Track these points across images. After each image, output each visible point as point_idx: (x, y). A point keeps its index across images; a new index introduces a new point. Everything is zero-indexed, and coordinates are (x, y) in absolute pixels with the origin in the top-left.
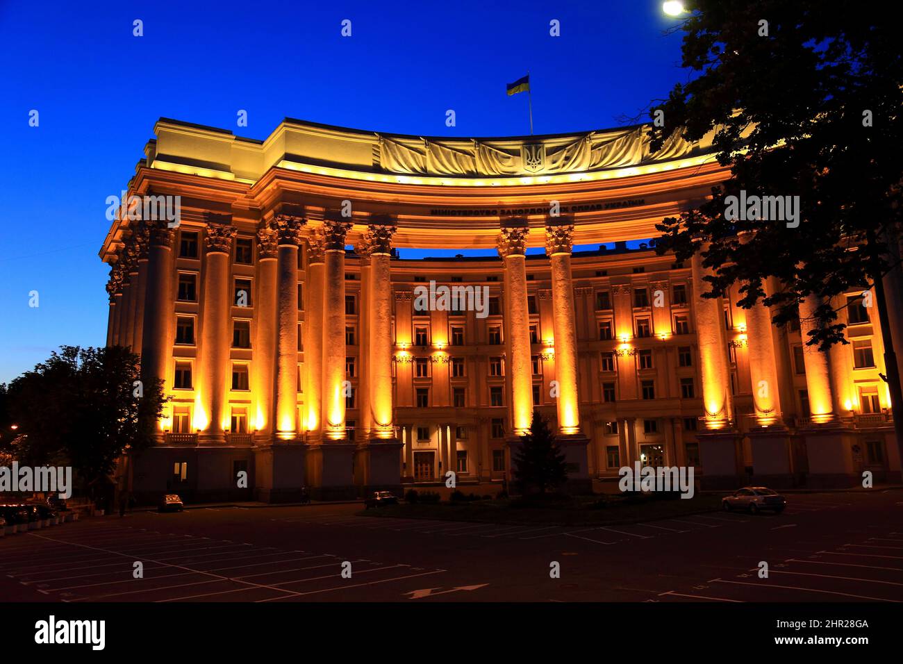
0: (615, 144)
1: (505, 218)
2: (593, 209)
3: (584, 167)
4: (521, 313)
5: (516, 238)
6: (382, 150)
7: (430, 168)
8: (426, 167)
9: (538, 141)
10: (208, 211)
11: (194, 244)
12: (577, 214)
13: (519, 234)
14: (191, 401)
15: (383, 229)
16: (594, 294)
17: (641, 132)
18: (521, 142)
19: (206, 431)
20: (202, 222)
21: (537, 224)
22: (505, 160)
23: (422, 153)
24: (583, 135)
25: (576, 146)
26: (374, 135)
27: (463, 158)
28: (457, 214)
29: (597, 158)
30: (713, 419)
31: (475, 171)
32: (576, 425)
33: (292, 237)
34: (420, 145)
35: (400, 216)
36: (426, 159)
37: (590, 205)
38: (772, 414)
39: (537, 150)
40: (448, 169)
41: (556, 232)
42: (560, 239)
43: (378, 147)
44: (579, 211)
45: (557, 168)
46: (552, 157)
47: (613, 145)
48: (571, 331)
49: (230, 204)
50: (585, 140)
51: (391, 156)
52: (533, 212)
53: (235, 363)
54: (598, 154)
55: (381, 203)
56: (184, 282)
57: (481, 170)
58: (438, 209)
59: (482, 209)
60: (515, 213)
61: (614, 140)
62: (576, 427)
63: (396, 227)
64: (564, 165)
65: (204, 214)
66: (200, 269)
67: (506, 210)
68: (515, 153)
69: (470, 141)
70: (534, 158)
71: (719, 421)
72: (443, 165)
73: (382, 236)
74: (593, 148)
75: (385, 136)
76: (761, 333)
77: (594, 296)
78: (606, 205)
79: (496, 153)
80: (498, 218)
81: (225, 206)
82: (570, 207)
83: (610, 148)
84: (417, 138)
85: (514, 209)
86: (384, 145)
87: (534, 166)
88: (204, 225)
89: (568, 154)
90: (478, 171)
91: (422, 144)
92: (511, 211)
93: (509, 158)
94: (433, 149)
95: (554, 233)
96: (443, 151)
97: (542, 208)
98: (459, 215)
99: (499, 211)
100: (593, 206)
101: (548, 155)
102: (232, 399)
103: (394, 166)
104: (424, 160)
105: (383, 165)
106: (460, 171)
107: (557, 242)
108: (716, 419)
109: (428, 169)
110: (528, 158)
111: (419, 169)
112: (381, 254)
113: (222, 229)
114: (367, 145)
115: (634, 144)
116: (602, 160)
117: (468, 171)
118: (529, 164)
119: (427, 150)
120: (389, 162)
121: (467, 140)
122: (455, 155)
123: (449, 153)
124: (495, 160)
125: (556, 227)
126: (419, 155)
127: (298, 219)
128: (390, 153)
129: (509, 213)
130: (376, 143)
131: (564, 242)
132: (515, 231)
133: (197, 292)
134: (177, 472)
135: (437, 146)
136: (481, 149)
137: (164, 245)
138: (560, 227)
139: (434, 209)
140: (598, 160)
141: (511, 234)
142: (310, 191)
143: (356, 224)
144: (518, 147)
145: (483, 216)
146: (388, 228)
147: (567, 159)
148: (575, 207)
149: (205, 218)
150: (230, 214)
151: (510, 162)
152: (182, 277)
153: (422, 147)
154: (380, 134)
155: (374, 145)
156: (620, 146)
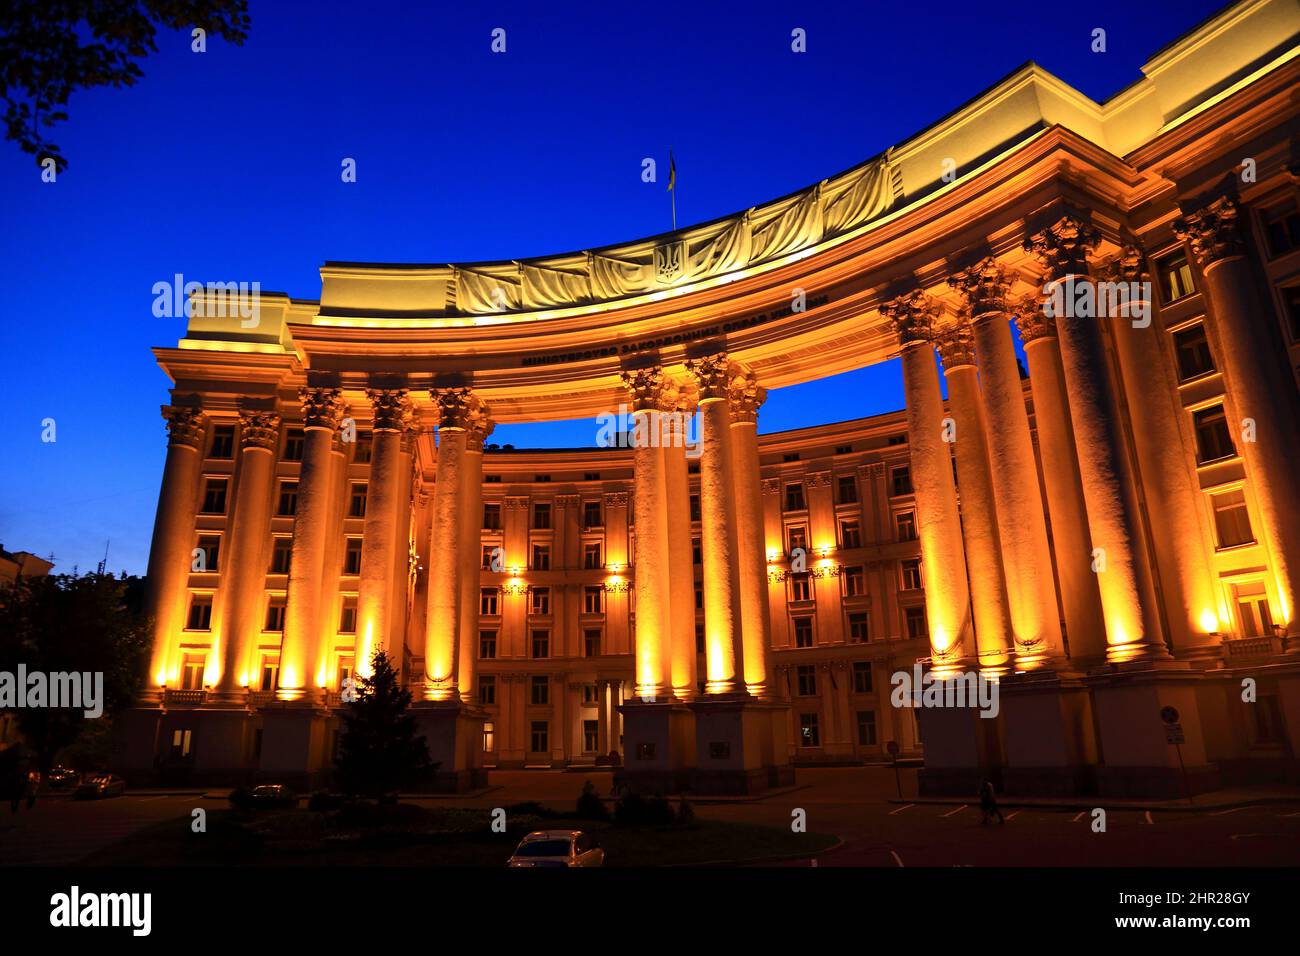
0: (785, 219)
1: (627, 356)
2: (754, 323)
3: (741, 263)
4: (649, 500)
5: (642, 384)
6: (458, 286)
7: (527, 302)
8: (521, 301)
9: (677, 237)
10: (243, 395)
11: (230, 441)
12: (731, 336)
13: (647, 378)
14: (207, 646)
15: (451, 393)
16: (887, 472)
17: (818, 192)
18: (652, 244)
19: (217, 688)
20: (233, 410)
21: (674, 359)
22: (631, 273)
23: (516, 282)
24: (738, 216)
25: (729, 234)
26: (448, 267)
27: (573, 280)
28: (560, 359)
29: (760, 247)
30: (940, 662)
31: (589, 296)
32: (729, 678)
33: (318, 416)
34: (510, 271)
35: (477, 373)
36: (521, 289)
37: (749, 318)
38: (1040, 647)
39: (673, 250)
40: (549, 298)
41: (701, 367)
42: (707, 377)
43: (454, 283)
44: (734, 330)
45: (704, 270)
46: (696, 257)
47: (781, 221)
48: (722, 522)
49: (275, 385)
50: (742, 222)
51: (470, 293)
52: (668, 342)
53: (274, 594)
54: (761, 239)
55: (451, 358)
56: (212, 490)
57: (597, 293)
58: (532, 357)
59: (596, 349)
60: (642, 347)
61: (783, 214)
62: (728, 681)
63: (467, 389)
64: (712, 265)
65: (237, 400)
66: (234, 471)
67: (630, 345)
68: (645, 261)
69: (582, 255)
70: (669, 263)
71: (951, 664)
72: (544, 294)
73: (450, 403)
74: (754, 233)
75: (463, 266)
76: (1013, 495)
77: (887, 475)
78: (772, 314)
79: (619, 265)
80: (616, 359)
81: (269, 387)
82: (721, 326)
83: (777, 227)
84: (508, 263)
85: (642, 342)
86: (460, 278)
87: (669, 274)
88: (236, 414)
89: (719, 249)
90: (594, 295)
91: (515, 270)
92: (637, 345)
93: (637, 269)
94: (529, 273)
95: (698, 370)
96: (543, 274)
97: (681, 334)
98: (563, 361)
99: (620, 348)
100: (754, 319)
101: (691, 255)
102: (262, 644)
103: (475, 305)
104: (519, 291)
105: (460, 307)
106: (569, 300)
107: (703, 383)
108: (946, 661)
109: (523, 303)
110: (661, 264)
111: (510, 305)
112: (448, 429)
113: (258, 417)
114: (442, 282)
115: (810, 213)
116: (766, 246)
117: (580, 298)
118: (662, 273)
119: (521, 277)
120: (469, 301)
121: (579, 254)
122: (562, 278)
123: (553, 276)
124: (616, 275)
125: (699, 360)
126: (510, 284)
127: (327, 391)
128: (468, 288)
129: (634, 349)
130: (450, 278)
131: (713, 381)
132: (640, 375)
133: (227, 502)
134: (177, 742)
135: (537, 269)
136: (598, 265)
137: (182, 443)
138: (705, 358)
139: (527, 358)
140: (762, 249)
141: (636, 379)
142: (347, 352)
143: (411, 390)
144: (650, 252)
145: (596, 357)
146: (458, 391)
147: (717, 255)
148: (728, 325)
149: (238, 405)
150: (271, 396)
151: (638, 275)
152: (211, 483)
153: (514, 274)
154: (455, 265)
155: (449, 282)
156: (791, 221)
